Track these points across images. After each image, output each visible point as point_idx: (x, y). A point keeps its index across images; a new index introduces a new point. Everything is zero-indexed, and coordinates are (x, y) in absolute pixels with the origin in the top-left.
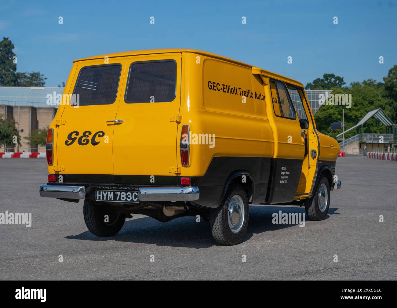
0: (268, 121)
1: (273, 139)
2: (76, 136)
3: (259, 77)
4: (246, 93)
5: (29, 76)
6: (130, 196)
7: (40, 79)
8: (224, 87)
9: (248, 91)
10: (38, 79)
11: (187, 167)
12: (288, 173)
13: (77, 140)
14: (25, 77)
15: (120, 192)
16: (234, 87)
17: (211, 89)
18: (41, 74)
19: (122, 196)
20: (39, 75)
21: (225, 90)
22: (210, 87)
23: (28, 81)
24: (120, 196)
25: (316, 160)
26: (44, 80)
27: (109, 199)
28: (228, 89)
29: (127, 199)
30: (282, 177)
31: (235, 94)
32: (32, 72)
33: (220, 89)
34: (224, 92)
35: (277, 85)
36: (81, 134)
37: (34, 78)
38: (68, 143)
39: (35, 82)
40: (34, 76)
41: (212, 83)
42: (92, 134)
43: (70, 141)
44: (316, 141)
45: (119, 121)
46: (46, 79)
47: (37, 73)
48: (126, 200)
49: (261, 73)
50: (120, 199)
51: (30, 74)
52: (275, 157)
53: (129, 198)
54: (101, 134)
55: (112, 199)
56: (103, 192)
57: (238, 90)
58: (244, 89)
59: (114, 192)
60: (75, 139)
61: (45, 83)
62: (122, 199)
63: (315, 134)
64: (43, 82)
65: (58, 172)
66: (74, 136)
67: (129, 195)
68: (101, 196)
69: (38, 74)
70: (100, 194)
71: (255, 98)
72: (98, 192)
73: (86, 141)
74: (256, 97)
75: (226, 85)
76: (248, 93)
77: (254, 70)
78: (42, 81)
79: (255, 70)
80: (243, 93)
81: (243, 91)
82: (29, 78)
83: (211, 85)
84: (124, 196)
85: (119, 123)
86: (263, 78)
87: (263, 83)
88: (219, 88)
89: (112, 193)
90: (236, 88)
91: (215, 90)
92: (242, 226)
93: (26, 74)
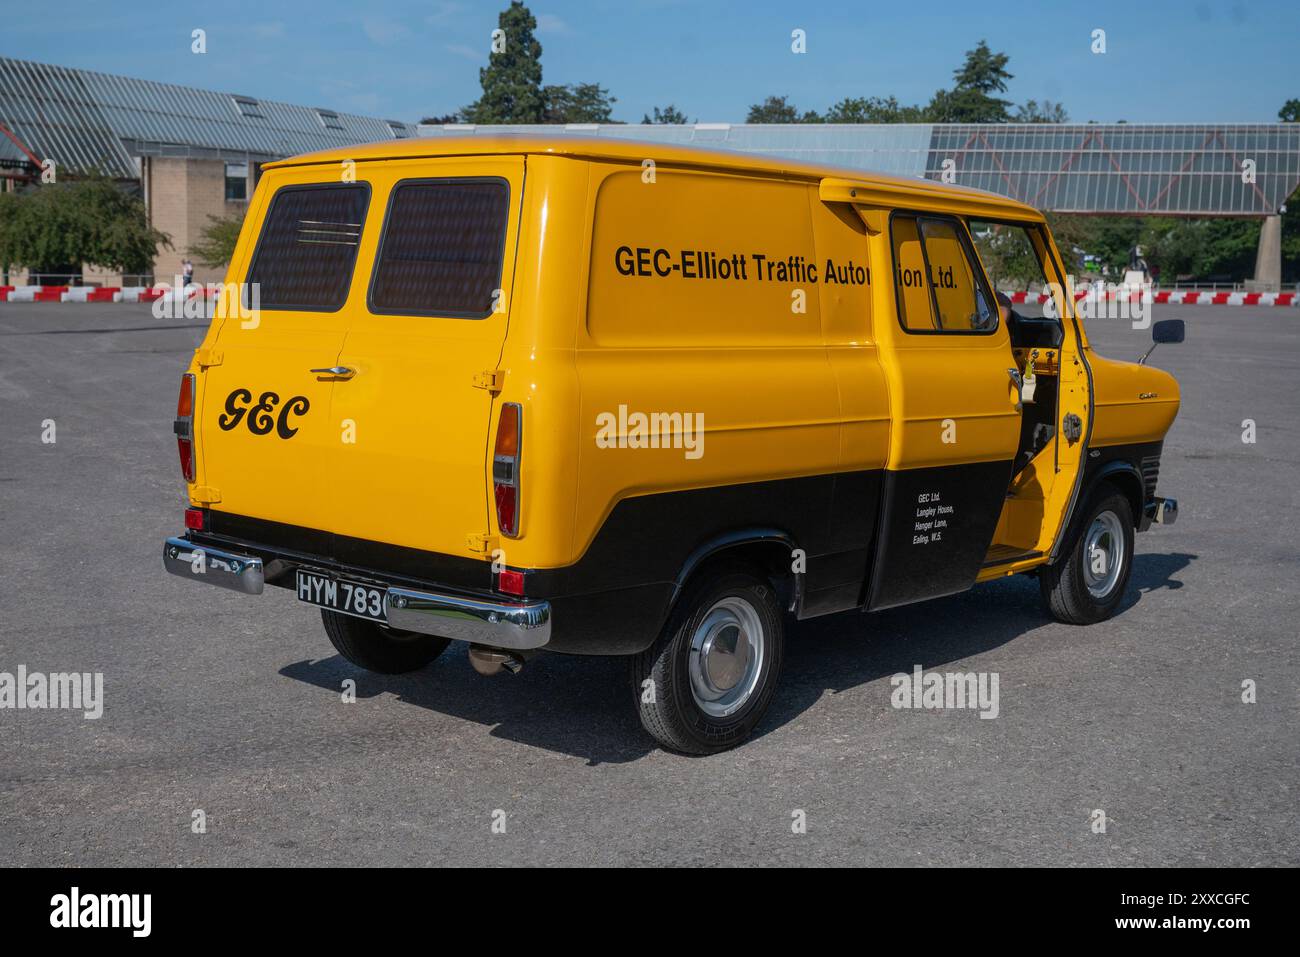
0: (872, 352)
1: (887, 410)
2: (244, 405)
3: (849, 212)
4: (788, 269)
5: (573, 93)
6: (376, 603)
7: (600, 101)
8: (688, 258)
9: (794, 262)
10: (595, 102)
11: (514, 538)
12: (950, 509)
13: (245, 417)
14: (565, 96)
15: (351, 587)
16: (735, 256)
17: (631, 271)
18: (601, 89)
19: (358, 599)
20: (598, 91)
21: (689, 269)
22: (626, 267)
23: (572, 107)
24: (353, 598)
25: (1078, 447)
26: (609, 103)
27: (327, 602)
28: (702, 265)
29: (370, 608)
30: (919, 526)
31: (737, 277)
32: (581, 83)
33: (669, 269)
34: (686, 275)
35: (924, 227)
36: (255, 402)
37: (586, 98)
38: (226, 423)
39: (589, 108)
40: (586, 94)
41: (635, 253)
42: (280, 400)
43: (230, 418)
44: (1083, 389)
45: (343, 370)
46: (613, 100)
47: (593, 87)
48: (367, 613)
49: (854, 196)
50: (352, 608)
51: (577, 89)
52: (892, 466)
53: (375, 608)
54: (302, 405)
55: (335, 604)
56: (314, 578)
57: (751, 265)
58: (778, 254)
59: (339, 584)
60: (241, 412)
61: (610, 111)
62: (357, 606)
63: (1081, 364)
64: (607, 109)
65: (208, 504)
66: (238, 403)
67: (374, 598)
68: (308, 588)
69: (595, 89)
70: (306, 583)
71: (827, 281)
72: (302, 576)
73: (265, 422)
74: (828, 276)
75: (699, 253)
76: (794, 269)
77: (829, 187)
78: (603, 107)
79: (832, 190)
80: (775, 270)
81: (770, 266)
82: (573, 99)
83: (631, 258)
84: (363, 600)
85: (344, 375)
86: (862, 211)
87: (864, 228)
88: (664, 263)
89: (335, 584)
90: (742, 257)
91: (648, 274)
92: (751, 692)
93: (568, 91)
